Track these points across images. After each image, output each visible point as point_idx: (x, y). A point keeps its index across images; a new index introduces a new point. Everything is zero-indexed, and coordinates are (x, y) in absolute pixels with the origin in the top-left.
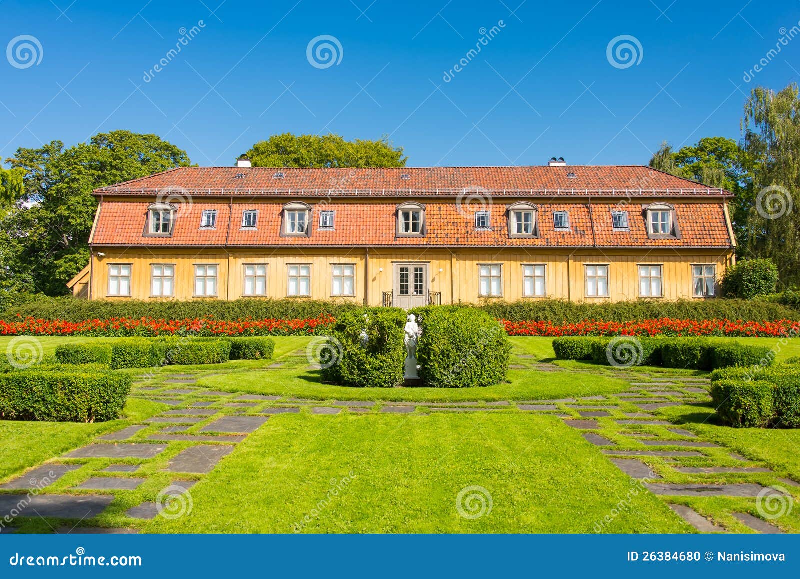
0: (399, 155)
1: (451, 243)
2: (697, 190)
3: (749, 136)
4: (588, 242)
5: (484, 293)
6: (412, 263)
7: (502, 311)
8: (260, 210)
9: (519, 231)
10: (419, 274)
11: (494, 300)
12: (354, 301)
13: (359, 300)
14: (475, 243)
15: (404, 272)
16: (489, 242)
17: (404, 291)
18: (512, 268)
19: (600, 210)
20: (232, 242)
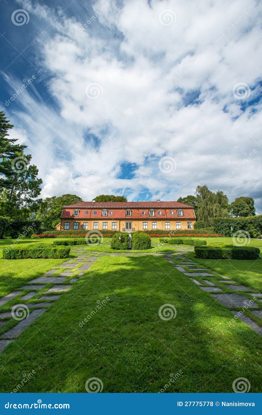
0: (126, 199)
1: (137, 218)
2: (187, 206)
3: (197, 195)
4: (165, 217)
5: (144, 228)
6: (128, 222)
7: (147, 232)
8: (97, 210)
9: (151, 215)
10: (130, 224)
11: (146, 230)
12: (117, 230)
13: (118, 230)
14: (142, 217)
15: (127, 224)
16: (145, 217)
17: (127, 228)
18: (150, 223)
19: (168, 210)
20: (91, 218)
